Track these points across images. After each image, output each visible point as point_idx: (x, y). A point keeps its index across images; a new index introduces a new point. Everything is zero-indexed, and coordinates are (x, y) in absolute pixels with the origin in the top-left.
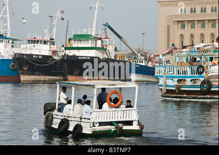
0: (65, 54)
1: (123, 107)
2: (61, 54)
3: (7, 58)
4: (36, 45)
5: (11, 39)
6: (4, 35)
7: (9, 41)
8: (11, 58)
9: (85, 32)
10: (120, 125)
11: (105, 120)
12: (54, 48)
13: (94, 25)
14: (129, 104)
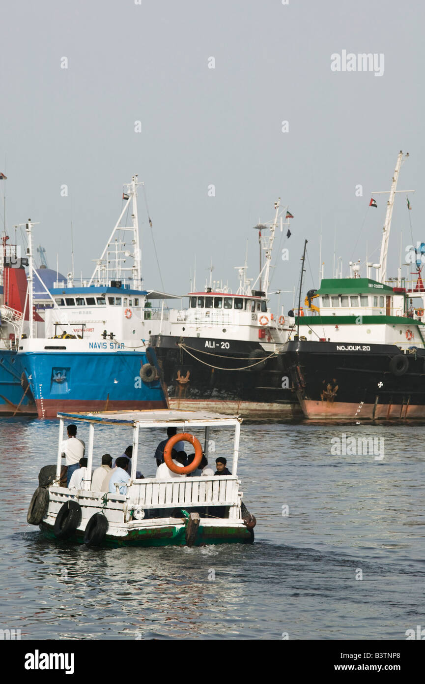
0: (296, 338)
1: (209, 473)
2: (286, 337)
3: (132, 350)
4: (213, 310)
5: (144, 293)
6: (124, 283)
7: (136, 300)
8: (143, 350)
9: (355, 272)
10: (195, 516)
11: (161, 505)
12: (265, 319)
13: (383, 253)
14: (221, 467)
